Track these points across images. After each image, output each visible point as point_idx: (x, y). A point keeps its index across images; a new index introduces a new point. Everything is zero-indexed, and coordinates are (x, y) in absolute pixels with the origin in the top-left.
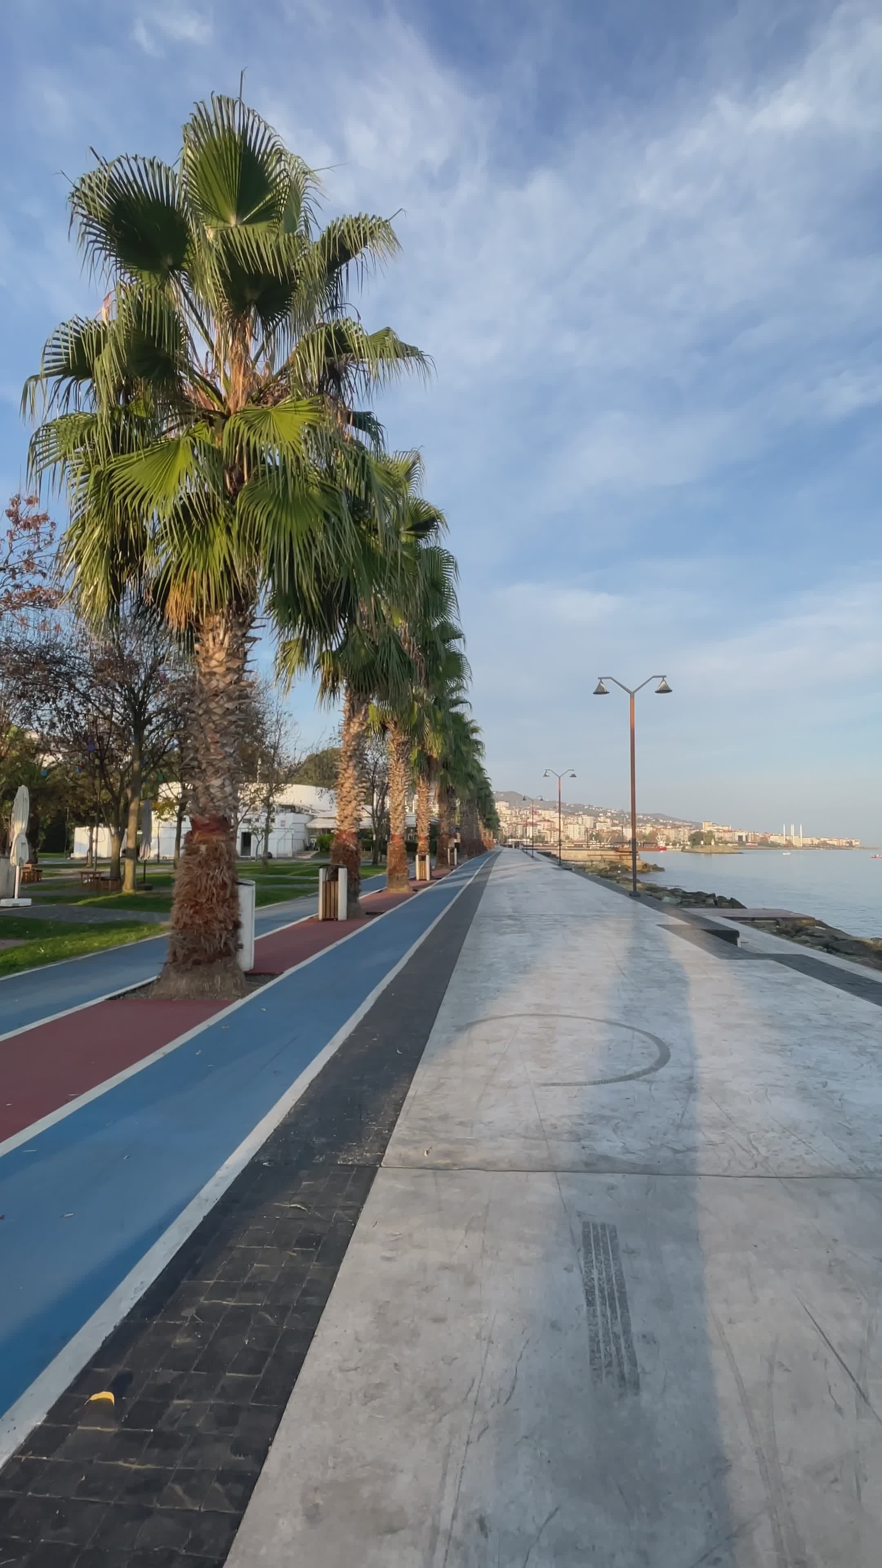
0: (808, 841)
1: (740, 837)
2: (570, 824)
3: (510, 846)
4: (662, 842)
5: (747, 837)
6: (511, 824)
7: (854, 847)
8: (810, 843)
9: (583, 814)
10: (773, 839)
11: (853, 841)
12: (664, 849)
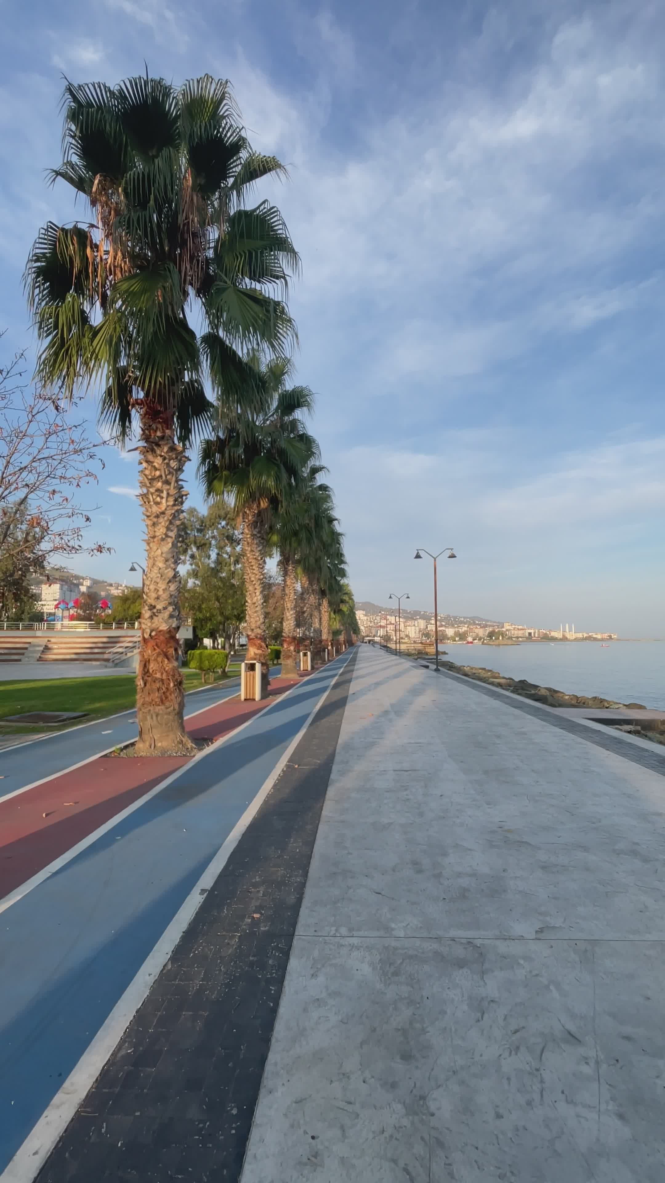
0: (580, 635)
1: (530, 634)
2: (409, 626)
3: (366, 643)
4: (470, 638)
5: (534, 633)
6: (367, 627)
7: (613, 639)
8: (581, 636)
9: (420, 618)
10: (554, 634)
11: (612, 635)
12: (472, 643)
